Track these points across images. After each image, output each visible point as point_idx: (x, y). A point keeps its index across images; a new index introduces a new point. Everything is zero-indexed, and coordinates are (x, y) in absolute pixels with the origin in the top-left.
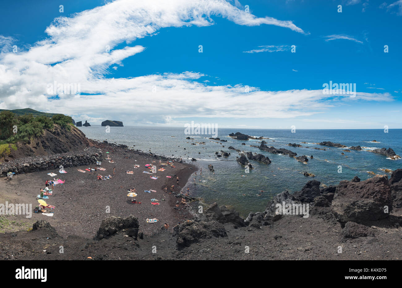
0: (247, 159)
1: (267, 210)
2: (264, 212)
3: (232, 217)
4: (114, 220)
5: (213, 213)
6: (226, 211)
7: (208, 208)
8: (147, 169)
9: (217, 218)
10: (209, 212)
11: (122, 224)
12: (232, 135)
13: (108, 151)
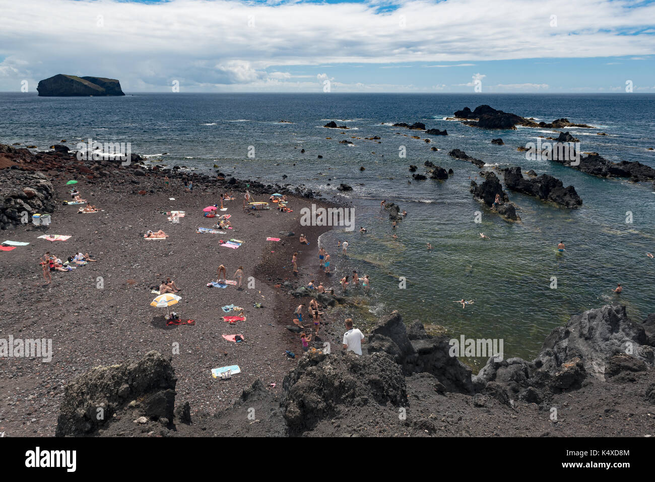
0: (503, 188)
1: (544, 356)
2: (534, 362)
3: (438, 360)
4: (102, 376)
5: (388, 340)
6: (423, 337)
7: (376, 327)
8: (208, 220)
9: (396, 358)
10: (378, 338)
11: (126, 386)
12: (463, 114)
13: (75, 178)
